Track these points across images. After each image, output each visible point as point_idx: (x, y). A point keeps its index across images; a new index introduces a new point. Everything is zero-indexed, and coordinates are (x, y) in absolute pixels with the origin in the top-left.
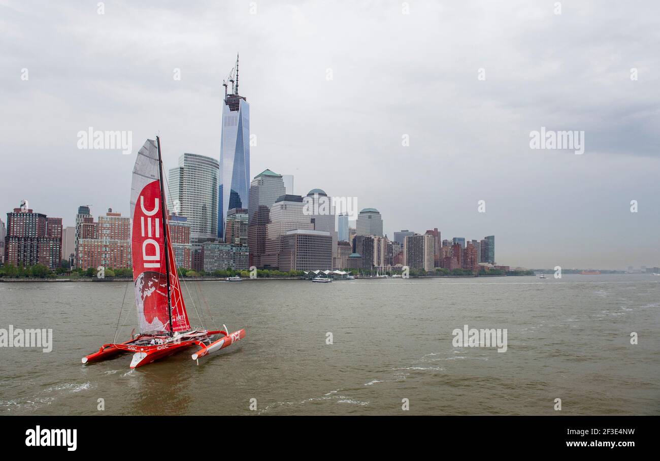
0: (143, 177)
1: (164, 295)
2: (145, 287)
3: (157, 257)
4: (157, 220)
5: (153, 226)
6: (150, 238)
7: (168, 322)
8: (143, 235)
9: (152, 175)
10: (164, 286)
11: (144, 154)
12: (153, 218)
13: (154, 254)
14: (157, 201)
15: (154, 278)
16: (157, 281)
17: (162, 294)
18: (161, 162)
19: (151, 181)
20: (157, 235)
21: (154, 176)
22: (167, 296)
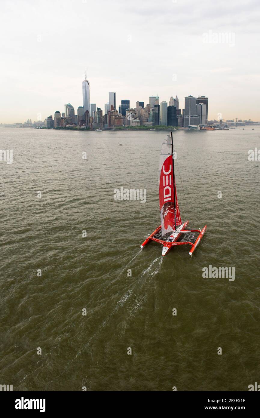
0: (164, 156)
1: (173, 213)
2: (165, 211)
3: (170, 195)
4: (170, 176)
5: (169, 179)
6: (167, 186)
7: (174, 226)
8: (164, 185)
9: (168, 153)
10: (173, 208)
11: (165, 143)
12: (169, 175)
13: (169, 194)
14: (171, 166)
15: (169, 205)
16: (170, 207)
17: (172, 212)
18: (172, 145)
19: (169, 156)
20: (170, 184)
21: (169, 153)
22: (174, 213)
